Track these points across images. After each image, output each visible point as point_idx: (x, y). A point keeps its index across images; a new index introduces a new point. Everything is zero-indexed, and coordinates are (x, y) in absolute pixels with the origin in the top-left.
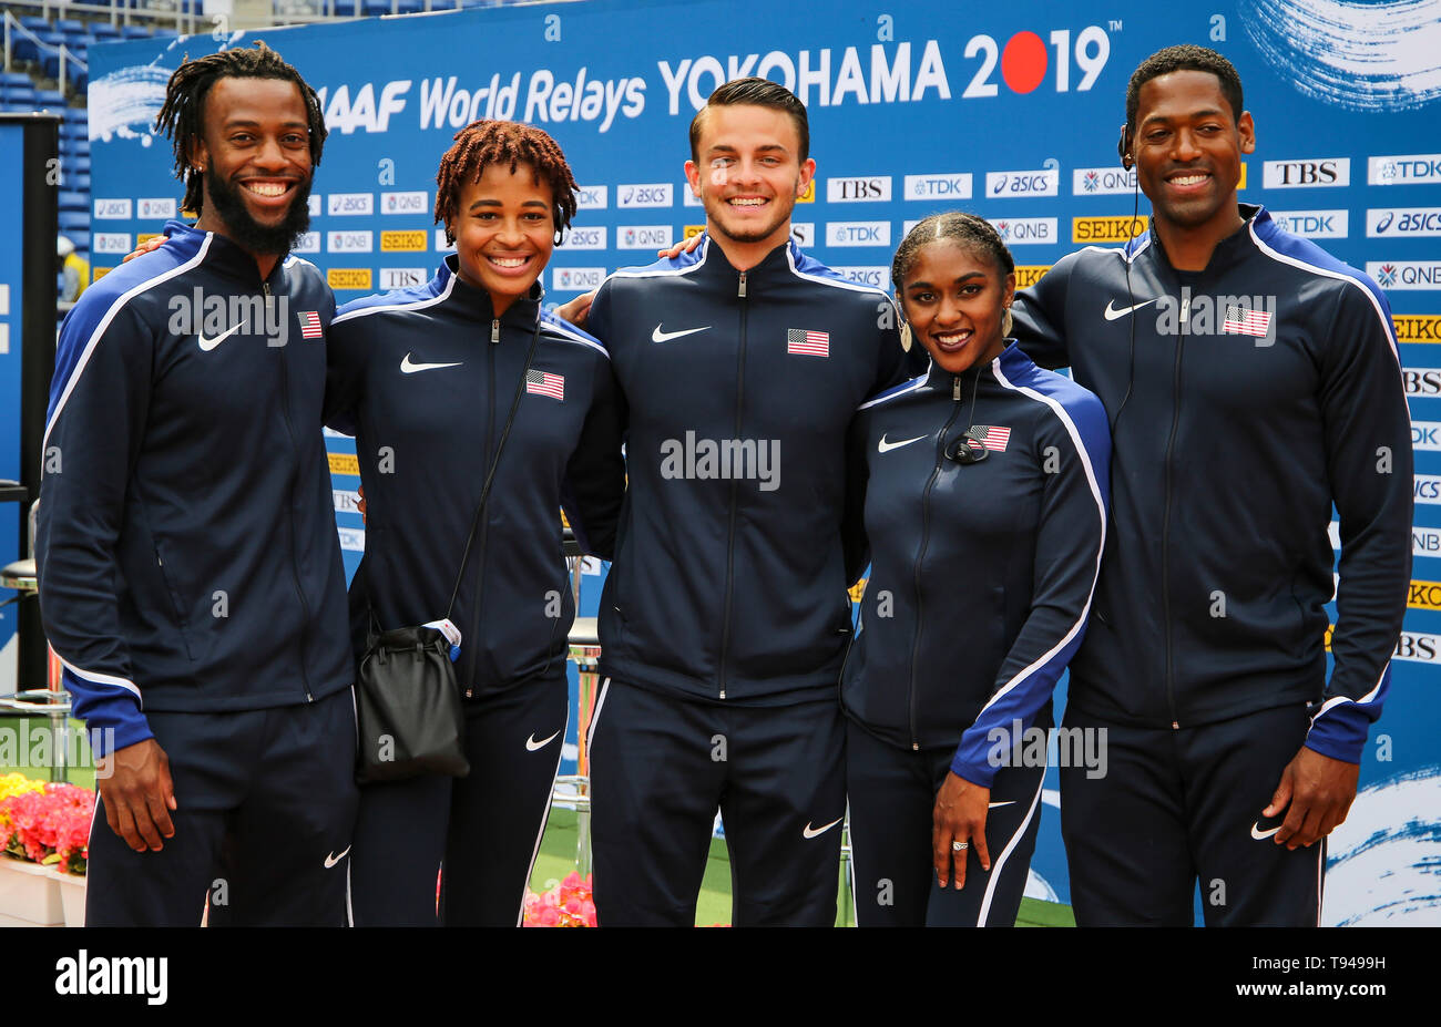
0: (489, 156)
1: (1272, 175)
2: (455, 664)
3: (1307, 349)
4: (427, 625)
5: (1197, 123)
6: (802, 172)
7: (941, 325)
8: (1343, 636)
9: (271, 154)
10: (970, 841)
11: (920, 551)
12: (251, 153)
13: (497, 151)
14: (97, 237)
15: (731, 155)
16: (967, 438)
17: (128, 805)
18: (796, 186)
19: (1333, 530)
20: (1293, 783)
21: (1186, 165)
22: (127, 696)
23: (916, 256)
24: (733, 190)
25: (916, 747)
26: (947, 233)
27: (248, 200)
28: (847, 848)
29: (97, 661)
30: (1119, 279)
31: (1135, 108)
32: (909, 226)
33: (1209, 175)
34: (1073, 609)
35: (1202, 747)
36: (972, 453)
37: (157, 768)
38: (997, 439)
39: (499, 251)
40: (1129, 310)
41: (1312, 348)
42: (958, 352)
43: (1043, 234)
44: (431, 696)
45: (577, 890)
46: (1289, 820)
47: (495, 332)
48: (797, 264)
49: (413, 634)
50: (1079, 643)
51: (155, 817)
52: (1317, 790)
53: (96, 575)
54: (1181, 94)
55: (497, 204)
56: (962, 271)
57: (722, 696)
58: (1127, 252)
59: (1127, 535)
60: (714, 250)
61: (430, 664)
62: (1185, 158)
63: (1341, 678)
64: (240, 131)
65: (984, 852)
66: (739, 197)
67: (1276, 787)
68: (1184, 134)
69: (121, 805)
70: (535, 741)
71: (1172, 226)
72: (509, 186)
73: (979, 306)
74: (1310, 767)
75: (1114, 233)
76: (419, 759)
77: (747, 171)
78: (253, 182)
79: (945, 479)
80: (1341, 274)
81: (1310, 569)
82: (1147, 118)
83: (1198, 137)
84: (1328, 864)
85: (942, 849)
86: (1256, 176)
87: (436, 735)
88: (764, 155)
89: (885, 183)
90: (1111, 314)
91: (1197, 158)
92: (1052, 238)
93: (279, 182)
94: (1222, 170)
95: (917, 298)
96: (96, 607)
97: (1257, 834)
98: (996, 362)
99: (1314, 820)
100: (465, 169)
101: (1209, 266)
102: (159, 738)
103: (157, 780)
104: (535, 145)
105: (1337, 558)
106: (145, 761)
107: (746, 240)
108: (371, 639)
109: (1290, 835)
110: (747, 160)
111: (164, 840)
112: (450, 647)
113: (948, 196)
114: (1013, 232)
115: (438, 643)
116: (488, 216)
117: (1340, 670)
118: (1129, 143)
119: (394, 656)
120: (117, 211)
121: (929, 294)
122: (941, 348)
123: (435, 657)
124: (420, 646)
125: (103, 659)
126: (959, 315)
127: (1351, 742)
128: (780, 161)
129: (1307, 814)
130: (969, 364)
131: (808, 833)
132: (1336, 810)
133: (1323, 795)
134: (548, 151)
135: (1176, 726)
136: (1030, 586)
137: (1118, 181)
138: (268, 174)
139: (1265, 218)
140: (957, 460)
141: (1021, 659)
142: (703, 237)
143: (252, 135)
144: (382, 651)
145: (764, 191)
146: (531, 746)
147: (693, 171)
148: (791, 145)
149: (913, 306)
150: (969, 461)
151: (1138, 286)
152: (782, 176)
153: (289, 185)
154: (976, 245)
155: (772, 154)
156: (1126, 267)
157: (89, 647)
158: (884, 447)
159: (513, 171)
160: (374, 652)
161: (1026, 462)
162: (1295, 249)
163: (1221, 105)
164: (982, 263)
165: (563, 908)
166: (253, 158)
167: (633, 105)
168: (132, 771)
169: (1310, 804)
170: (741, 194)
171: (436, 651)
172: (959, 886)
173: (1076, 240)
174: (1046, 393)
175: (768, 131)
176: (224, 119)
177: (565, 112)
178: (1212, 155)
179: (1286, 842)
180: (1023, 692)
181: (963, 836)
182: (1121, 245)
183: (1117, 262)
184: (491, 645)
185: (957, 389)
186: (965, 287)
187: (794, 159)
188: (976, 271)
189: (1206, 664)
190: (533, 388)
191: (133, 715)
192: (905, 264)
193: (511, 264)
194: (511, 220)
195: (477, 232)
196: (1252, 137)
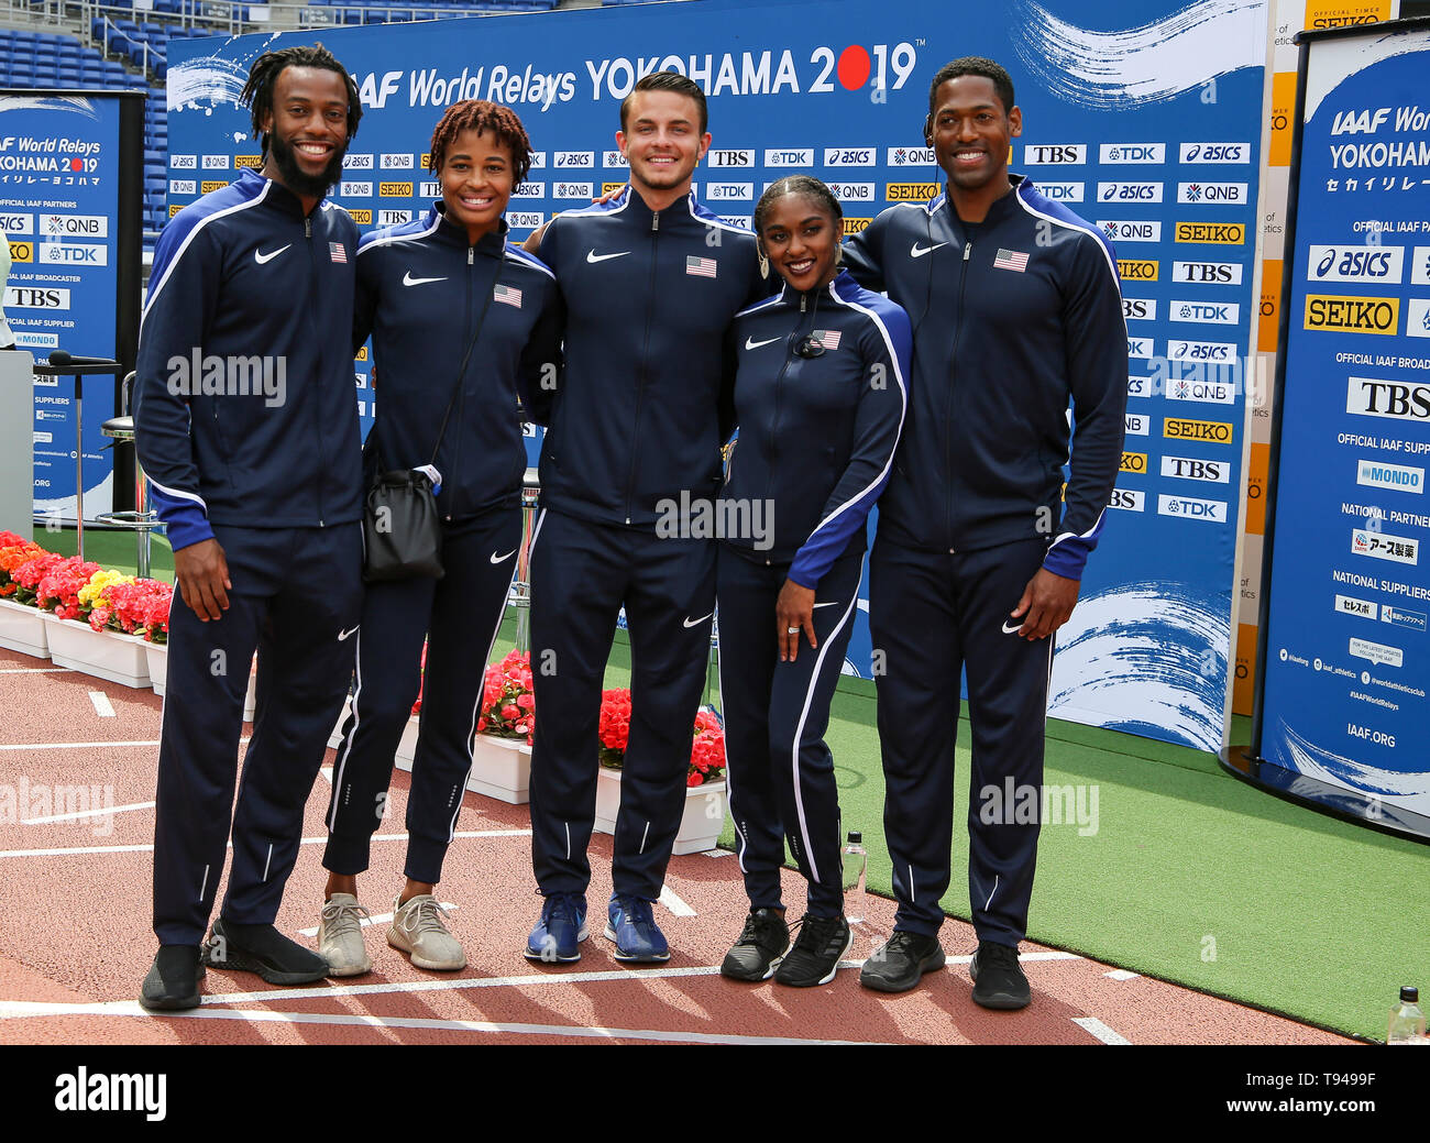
0: (463, 124)
1: (1031, 156)
2: (437, 498)
3: (1054, 281)
4: (417, 469)
5: (979, 114)
6: (702, 143)
7: (792, 256)
8: (1073, 489)
9: (317, 123)
10: (801, 628)
11: (775, 421)
12: (303, 121)
13: (470, 120)
14: (172, 182)
15: (649, 126)
16: (810, 339)
17: (197, 585)
18: (697, 152)
19: (1069, 413)
20: (1033, 593)
21: (968, 145)
22: (196, 506)
23: (771, 206)
24: (651, 151)
25: (768, 563)
26: (792, 189)
27: (298, 157)
28: (715, 636)
29: (175, 481)
30: (922, 227)
31: (934, 104)
32: (766, 186)
33: (984, 152)
34: (879, 463)
35: (971, 567)
36: (813, 350)
37: (217, 560)
38: (831, 340)
39: (469, 193)
40: (929, 250)
41: (1058, 281)
42: (804, 275)
43: (864, 194)
44: (418, 521)
45: (517, 662)
46: (1028, 620)
47: (471, 257)
48: (695, 209)
49: (406, 475)
50: (883, 489)
51: (215, 594)
52: (1049, 598)
53: (176, 419)
54: (967, 92)
55: (468, 158)
56: (805, 216)
57: (628, 522)
58: (929, 207)
59: (922, 413)
60: (635, 197)
61: (417, 497)
62: (965, 140)
63: (1070, 519)
64: (296, 105)
65: (812, 635)
66: (656, 157)
67: (1021, 597)
68: (966, 122)
69: (191, 584)
70: (497, 556)
71: (961, 191)
72: (478, 146)
73: (819, 241)
74: (1045, 583)
75: (916, 195)
76: (406, 565)
77: (661, 138)
78: (302, 144)
79: (793, 369)
80: (1081, 228)
81: (1051, 442)
82: (941, 110)
83: (975, 124)
84: (1055, 652)
85: (782, 634)
86: (1020, 155)
87: (420, 549)
88: (675, 126)
89: (751, 155)
90: (915, 253)
91: (976, 140)
92: (871, 197)
93: (321, 145)
94: (995, 149)
95: (773, 238)
96: (177, 441)
97: (1006, 630)
98: (832, 284)
99: (1047, 619)
100: (447, 132)
101: (986, 219)
102: (219, 539)
103: (217, 568)
104: (499, 117)
105: (1072, 432)
106: (207, 555)
107: (659, 187)
108: (377, 478)
109: (1030, 631)
110: (662, 129)
111: (222, 612)
112: (433, 485)
113: (796, 165)
114: (843, 192)
115: (424, 482)
116: (461, 166)
117: (1070, 513)
118: (930, 130)
119: (392, 491)
120: (187, 163)
121: (783, 234)
122: (792, 273)
123: (424, 494)
124: (410, 484)
125: (181, 479)
126: (804, 248)
127: (1075, 565)
128: (686, 132)
129: (1041, 616)
130: (813, 284)
131: (687, 624)
132: (1063, 613)
133: (1053, 602)
134: (508, 122)
135: (952, 551)
136: (851, 447)
137: (919, 156)
138: (315, 138)
139: (1028, 184)
140: (802, 355)
141: (839, 498)
142: (627, 188)
143: (304, 109)
144: (383, 487)
145: (674, 153)
146: (494, 560)
147: (622, 139)
148: (695, 121)
149: (770, 243)
150: (812, 355)
151: (936, 232)
152: (688, 142)
153: (329, 148)
154: (815, 197)
155: (681, 126)
156: (928, 218)
157: (171, 470)
158: (749, 346)
159: (480, 135)
160: (378, 488)
161: (852, 357)
162: (1049, 209)
163: (994, 101)
164: (819, 210)
165: (507, 675)
166: (303, 127)
167: (567, 92)
168: (200, 561)
169: (1044, 608)
170: (658, 154)
171: (422, 488)
172: (793, 659)
173: (888, 199)
174: (867, 306)
175: (679, 108)
176: (287, 94)
177: (516, 96)
178: (986, 137)
179: (1027, 635)
180: (841, 522)
181: (795, 623)
182: (925, 203)
183: (921, 215)
184: (465, 483)
185: (803, 304)
186: (809, 228)
187: (697, 131)
188: (815, 215)
189: (976, 507)
190: (498, 297)
191: (201, 521)
192: (763, 213)
193: (477, 202)
194: (477, 170)
195: (454, 178)
196: (1020, 125)
